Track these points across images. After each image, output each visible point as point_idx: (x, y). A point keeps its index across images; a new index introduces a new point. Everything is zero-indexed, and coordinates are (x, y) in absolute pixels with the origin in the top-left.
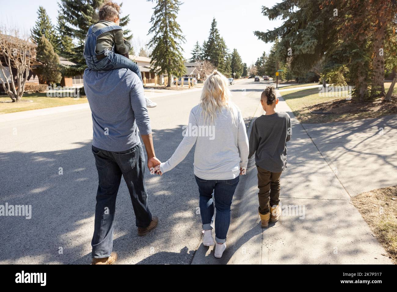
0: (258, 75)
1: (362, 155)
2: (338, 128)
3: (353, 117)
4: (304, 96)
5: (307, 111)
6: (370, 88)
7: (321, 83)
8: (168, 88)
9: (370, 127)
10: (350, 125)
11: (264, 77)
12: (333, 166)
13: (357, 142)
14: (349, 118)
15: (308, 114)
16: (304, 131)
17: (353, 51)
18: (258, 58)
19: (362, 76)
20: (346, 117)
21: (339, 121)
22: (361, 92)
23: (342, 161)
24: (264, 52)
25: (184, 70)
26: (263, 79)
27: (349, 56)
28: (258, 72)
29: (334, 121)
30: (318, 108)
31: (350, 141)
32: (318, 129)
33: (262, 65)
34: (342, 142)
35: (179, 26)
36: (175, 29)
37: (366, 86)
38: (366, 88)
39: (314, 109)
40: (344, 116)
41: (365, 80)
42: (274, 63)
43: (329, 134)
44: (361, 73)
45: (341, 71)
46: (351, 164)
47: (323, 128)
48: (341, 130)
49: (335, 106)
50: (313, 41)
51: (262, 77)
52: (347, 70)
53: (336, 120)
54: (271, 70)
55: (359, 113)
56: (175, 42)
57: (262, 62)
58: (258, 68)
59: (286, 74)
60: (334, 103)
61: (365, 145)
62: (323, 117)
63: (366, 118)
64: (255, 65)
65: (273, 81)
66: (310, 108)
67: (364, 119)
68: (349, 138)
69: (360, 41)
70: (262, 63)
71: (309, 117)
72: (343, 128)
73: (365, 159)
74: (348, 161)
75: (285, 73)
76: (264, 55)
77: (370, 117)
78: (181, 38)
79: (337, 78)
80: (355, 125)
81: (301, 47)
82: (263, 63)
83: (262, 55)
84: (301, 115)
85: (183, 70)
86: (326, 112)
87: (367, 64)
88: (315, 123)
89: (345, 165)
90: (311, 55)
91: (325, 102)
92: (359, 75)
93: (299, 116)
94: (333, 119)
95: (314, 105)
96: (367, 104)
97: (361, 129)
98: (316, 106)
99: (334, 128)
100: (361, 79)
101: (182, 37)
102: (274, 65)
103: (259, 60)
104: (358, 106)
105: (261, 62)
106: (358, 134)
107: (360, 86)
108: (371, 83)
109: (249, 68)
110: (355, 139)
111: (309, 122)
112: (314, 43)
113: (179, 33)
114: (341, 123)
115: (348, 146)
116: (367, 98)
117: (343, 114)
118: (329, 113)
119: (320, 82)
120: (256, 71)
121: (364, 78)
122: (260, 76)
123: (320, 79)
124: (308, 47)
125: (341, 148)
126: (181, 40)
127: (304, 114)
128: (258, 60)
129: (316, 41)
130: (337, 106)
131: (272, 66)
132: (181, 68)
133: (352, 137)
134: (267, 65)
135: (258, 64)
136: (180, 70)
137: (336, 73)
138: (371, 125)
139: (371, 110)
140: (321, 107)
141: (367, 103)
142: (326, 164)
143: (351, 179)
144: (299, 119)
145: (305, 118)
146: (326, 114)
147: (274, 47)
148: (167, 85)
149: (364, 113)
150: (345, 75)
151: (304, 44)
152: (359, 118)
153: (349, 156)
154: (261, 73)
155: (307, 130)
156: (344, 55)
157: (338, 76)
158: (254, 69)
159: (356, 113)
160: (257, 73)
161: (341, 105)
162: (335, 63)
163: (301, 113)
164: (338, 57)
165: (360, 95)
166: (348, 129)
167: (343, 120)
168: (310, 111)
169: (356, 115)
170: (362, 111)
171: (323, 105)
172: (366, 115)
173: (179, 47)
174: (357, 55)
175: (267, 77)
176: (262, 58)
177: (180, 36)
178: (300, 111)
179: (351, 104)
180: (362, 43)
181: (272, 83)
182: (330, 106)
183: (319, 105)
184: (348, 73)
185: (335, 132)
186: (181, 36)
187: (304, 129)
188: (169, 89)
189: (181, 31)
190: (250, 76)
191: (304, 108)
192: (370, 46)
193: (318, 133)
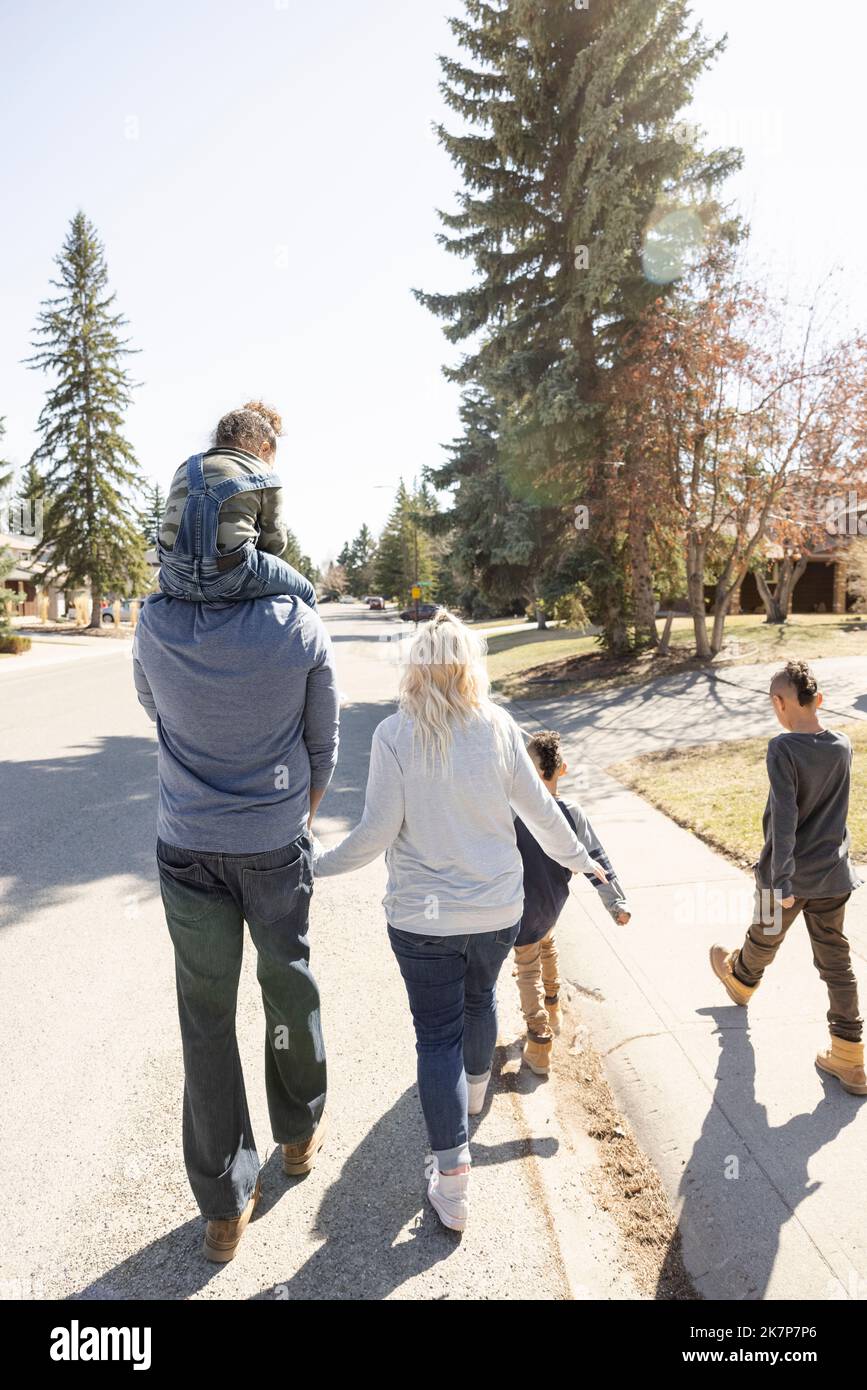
0: (349, 593)
1: (618, 732)
2: (582, 703)
3: (605, 685)
4: (501, 650)
5: (518, 681)
6: (633, 630)
7: (532, 620)
8: (94, 631)
9: (632, 698)
10: (600, 698)
11: (367, 599)
12: (580, 748)
13: (612, 718)
14: (598, 687)
15: (521, 684)
16: (521, 712)
17: (595, 562)
18: (346, 544)
19: (614, 606)
20: (593, 686)
21: (582, 692)
22: (616, 639)
23: (591, 740)
24: (364, 526)
25: (146, 576)
26: (368, 606)
27: (587, 570)
28: (347, 584)
29: (573, 694)
30: (540, 674)
31: (600, 718)
32: (548, 707)
33: (359, 563)
34: (589, 720)
35: (132, 447)
36: (117, 454)
37: (624, 627)
38: (624, 630)
39: (531, 675)
40: (590, 684)
41: (622, 614)
42: (401, 560)
43: (567, 713)
44: (613, 600)
45: (577, 596)
46: (604, 741)
47: (556, 705)
48: (586, 705)
49: (571, 667)
50: (526, 543)
51: (360, 599)
52: (587, 591)
53: (577, 692)
54: (393, 582)
55: (614, 677)
56: (118, 494)
57: (359, 554)
58: (351, 573)
59: (434, 593)
60: (569, 663)
61: (623, 721)
62: (553, 688)
63: (626, 685)
64: (336, 564)
65: (396, 613)
66: (522, 674)
67: (622, 688)
68: (600, 714)
69: (605, 541)
70: (357, 557)
71: (526, 689)
72: (589, 702)
73: (620, 734)
74: (600, 740)
75: (431, 589)
76: (364, 533)
77: (632, 683)
78: (135, 481)
79: (569, 608)
80: (608, 697)
81: (506, 553)
82: (361, 558)
83: (357, 535)
84: (508, 687)
85: (144, 578)
86: (556, 679)
87: (619, 584)
88: (539, 699)
89: (595, 744)
90: (521, 567)
91: (550, 661)
92: (608, 603)
93: (504, 690)
94: (571, 691)
95: (529, 667)
96: (627, 662)
97: (616, 702)
98: (532, 669)
99: (575, 704)
100: (614, 612)
101: (139, 479)
102: (401, 567)
103: (350, 547)
104: (612, 665)
105: (355, 555)
106: (612, 708)
107: (612, 626)
108: (634, 621)
109: (318, 572)
110: (608, 715)
111: (527, 698)
112: (527, 546)
113: (129, 468)
114: (586, 695)
115: (598, 724)
116: (627, 649)
117: (586, 680)
118: (561, 681)
119: (529, 616)
120: (340, 582)
121: (618, 609)
122: (355, 596)
123: (528, 609)
124: (518, 553)
125: (588, 728)
126: (137, 487)
127: (513, 686)
128: (346, 549)
129: (531, 544)
130: (576, 668)
131: (395, 568)
132: (135, 570)
133: (604, 713)
134: (379, 567)
135: (345, 559)
136: (133, 576)
137: (568, 598)
138: (633, 694)
139: (635, 671)
140: (544, 671)
141: (627, 658)
142: (568, 746)
143: (604, 755)
144: (506, 694)
145: (518, 691)
146: (554, 682)
147: (397, 516)
148: (89, 623)
149: (623, 677)
150: (584, 603)
151: (511, 548)
152: (615, 687)
153: (600, 735)
154: (357, 587)
155: (527, 710)
156: (580, 569)
157: (570, 604)
158: (335, 576)
159: (610, 678)
160: (347, 586)
161: (583, 665)
162: (567, 583)
163: (508, 684)
164: (570, 573)
165: (614, 644)
166: (598, 704)
167: (589, 691)
168: (524, 679)
169: (611, 682)
170: (619, 674)
171: (549, 667)
172: (627, 680)
173: (131, 511)
174: (602, 570)
175: (379, 601)
176: (358, 543)
177: (132, 475)
178: (504, 681)
179: (601, 662)
180: (609, 543)
181: (395, 616)
182: (562, 667)
183: (538, 667)
184: (590, 597)
185: (577, 710)
186: (137, 476)
187: (523, 709)
188: (97, 636)
189: (137, 464)
190: (325, 597)
191: (508, 676)
192: (626, 545)
193: (550, 712)
